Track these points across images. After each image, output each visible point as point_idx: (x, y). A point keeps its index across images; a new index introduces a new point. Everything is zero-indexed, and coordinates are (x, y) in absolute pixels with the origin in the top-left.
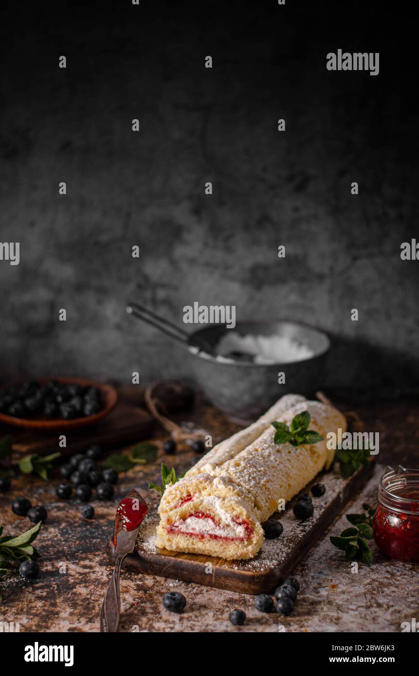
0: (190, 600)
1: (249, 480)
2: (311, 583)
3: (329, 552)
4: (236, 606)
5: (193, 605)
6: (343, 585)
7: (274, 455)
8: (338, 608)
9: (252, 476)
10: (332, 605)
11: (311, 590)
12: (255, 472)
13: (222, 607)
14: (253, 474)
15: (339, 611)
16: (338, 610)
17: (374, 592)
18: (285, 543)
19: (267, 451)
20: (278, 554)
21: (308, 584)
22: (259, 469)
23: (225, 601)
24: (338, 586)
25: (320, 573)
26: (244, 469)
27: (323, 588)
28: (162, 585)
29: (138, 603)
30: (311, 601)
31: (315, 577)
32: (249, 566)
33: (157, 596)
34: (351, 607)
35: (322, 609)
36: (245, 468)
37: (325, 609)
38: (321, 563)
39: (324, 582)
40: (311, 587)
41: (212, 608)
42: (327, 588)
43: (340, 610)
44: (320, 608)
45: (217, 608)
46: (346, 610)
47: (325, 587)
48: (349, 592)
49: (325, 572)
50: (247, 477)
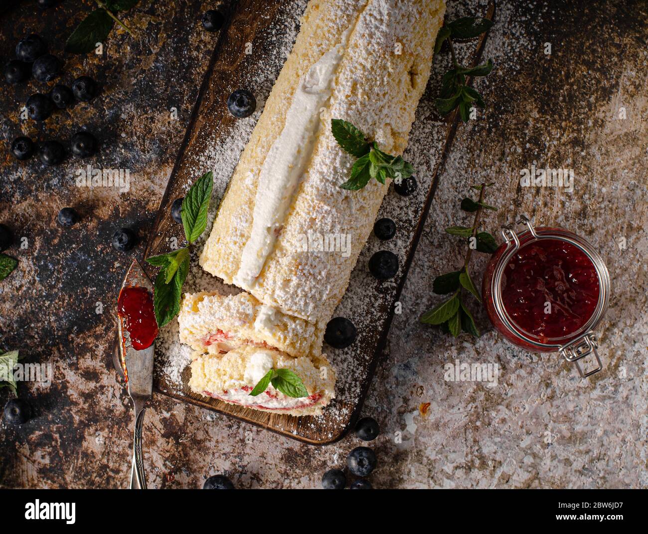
0: (238, 460)
1: (306, 304)
2: (394, 397)
3: (419, 301)
4: (297, 471)
5: (241, 473)
6: (438, 403)
7: (339, 223)
8: (430, 471)
9: (310, 295)
10: (421, 463)
11: (395, 420)
12: (314, 286)
13: (279, 476)
14: (311, 290)
15: (431, 482)
16: (429, 476)
17: (478, 424)
18: (358, 352)
19: (329, 220)
20: (349, 389)
21: (389, 402)
22: (319, 277)
23: (282, 459)
24: (430, 406)
25: (407, 367)
26: (298, 288)
27: (410, 412)
28: (197, 417)
29: (170, 474)
30: (394, 451)
31: (401, 379)
32: (312, 425)
33: (194, 451)
34: (445, 468)
35: (410, 472)
36: (299, 286)
37: (413, 474)
38: (408, 335)
39: (412, 393)
40: (394, 411)
41: (267, 481)
42: (416, 413)
43: (432, 478)
44: (407, 470)
45: (274, 482)
46: (440, 476)
47: (414, 409)
48: (445, 425)
49: (414, 363)
50: (302, 303)
